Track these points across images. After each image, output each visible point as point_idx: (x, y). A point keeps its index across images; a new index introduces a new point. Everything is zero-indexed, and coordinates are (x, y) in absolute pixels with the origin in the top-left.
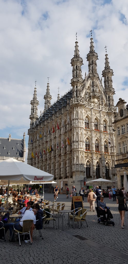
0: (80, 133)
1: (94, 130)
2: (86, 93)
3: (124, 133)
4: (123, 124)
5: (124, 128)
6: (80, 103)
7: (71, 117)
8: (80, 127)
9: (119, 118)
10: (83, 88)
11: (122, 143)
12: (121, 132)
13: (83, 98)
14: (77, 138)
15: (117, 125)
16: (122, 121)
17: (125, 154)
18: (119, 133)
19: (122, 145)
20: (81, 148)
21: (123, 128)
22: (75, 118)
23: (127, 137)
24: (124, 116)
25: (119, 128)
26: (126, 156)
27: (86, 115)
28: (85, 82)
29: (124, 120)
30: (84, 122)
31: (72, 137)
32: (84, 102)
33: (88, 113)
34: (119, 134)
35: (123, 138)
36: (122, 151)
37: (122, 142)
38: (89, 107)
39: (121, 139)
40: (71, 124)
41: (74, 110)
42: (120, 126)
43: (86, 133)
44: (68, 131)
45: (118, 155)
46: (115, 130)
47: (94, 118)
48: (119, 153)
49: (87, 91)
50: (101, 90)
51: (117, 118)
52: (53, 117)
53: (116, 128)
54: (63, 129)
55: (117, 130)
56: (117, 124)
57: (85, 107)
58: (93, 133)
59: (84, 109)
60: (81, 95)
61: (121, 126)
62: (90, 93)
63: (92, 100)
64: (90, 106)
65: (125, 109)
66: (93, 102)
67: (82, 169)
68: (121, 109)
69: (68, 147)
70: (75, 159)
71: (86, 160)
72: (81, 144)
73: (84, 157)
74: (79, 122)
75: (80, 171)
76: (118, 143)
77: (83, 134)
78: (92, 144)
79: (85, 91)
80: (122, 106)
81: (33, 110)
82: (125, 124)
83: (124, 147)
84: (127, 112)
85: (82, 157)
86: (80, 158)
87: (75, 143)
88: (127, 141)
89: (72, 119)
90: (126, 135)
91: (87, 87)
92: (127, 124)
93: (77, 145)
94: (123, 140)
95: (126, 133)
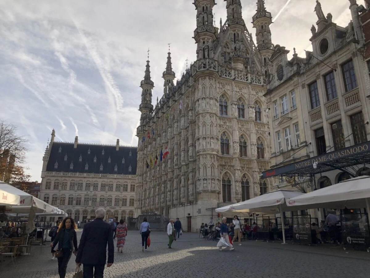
3: (286, 111)
4: (284, 94)
5: (286, 101)
6: (210, 69)
8: (210, 112)
9: (276, 83)
10: (216, 44)
11: (283, 132)
12: (280, 110)
14: (204, 131)
15: (272, 98)
16: (281, 90)
17: (287, 152)
18: (277, 112)
19: (282, 135)
20: (212, 150)
21: (283, 102)
22: (201, 97)
23: (291, 118)
24: (285, 78)
25: (276, 103)
27: (222, 92)
29: (286, 86)
30: (218, 104)
32: (218, 68)
33: (226, 88)
35: (285, 121)
36: (284, 148)
37: (282, 130)
38: (228, 77)
39: (280, 123)
41: (199, 83)
42: (278, 99)
45: (276, 156)
47: (238, 97)
49: (224, 50)
50: (249, 48)
51: (272, 85)
53: (270, 103)
55: (273, 107)
56: (272, 96)
57: (220, 76)
58: (235, 123)
59: (217, 81)
60: (211, 56)
61: (280, 98)
62: (229, 53)
63: (233, 65)
65: (287, 64)
66: (235, 68)
67: (213, 187)
68: (280, 65)
69: (191, 149)
70: (201, 170)
71: (222, 172)
72: (212, 143)
73: (218, 166)
74: (208, 103)
75: (211, 191)
76: (275, 133)
77: (215, 125)
78: (233, 143)
79: (220, 49)
80: (280, 59)
81: (144, 96)
82: (287, 94)
83: (286, 139)
84: (291, 70)
85: (213, 166)
86: (209, 168)
87: (201, 141)
88: (291, 126)
89: (196, 99)
90: (290, 114)
91: (223, 42)
92: (292, 92)
93: (204, 145)
94: (285, 124)
95: (290, 110)
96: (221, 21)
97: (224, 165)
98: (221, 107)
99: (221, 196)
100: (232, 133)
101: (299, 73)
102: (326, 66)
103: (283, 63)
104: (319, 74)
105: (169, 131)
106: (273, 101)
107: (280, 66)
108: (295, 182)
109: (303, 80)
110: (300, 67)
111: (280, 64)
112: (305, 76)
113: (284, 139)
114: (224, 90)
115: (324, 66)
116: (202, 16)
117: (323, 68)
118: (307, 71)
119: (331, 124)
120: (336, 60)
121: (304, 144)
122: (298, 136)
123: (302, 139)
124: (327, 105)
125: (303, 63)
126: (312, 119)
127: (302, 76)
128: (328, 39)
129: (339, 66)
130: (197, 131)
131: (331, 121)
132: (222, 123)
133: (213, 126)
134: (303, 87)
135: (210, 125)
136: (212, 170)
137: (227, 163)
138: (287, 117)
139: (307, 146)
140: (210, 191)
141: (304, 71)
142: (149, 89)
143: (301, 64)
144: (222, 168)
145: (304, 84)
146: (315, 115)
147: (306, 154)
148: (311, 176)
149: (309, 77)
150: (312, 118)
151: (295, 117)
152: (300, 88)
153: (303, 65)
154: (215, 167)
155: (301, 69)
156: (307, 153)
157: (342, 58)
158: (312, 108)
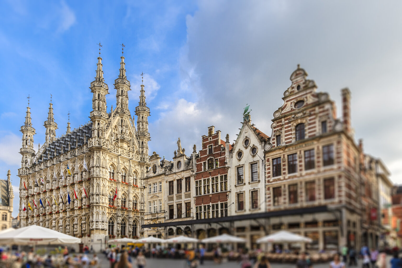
0: (102, 185)
1: (120, 183)
2: (112, 134)
3: (156, 192)
4: (156, 182)
5: (156, 186)
6: (103, 146)
7: (89, 162)
8: (103, 177)
9: (152, 174)
10: (108, 126)
12: (152, 190)
13: (108, 140)
14: (98, 190)
16: (154, 179)
17: (154, 214)
18: (150, 190)
19: (152, 204)
20: (103, 203)
21: (154, 186)
22: (96, 165)
23: (158, 197)
24: (157, 174)
25: (150, 185)
26: (155, 216)
27: (111, 163)
28: (110, 118)
29: (157, 178)
30: (108, 172)
31: (91, 188)
32: (109, 146)
34: (150, 193)
35: (154, 197)
36: (153, 211)
37: (152, 201)
38: (115, 153)
39: (152, 197)
40: (90, 172)
41: (94, 154)
42: (152, 184)
43: (110, 185)
44: (85, 180)
45: (147, 215)
46: (146, 188)
47: (122, 168)
48: (148, 212)
49: (113, 132)
51: (149, 174)
52: (62, 158)
53: (147, 184)
54: (78, 176)
55: (149, 187)
57: (110, 152)
58: (119, 186)
59: (108, 155)
60: (104, 136)
62: (117, 135)
63: (120, 144)
64: (117, 152)
65: (159, 166)
66: (122, 147)
67: (102, 226)
68: (155, 165)
71: (109, 217)
74: (101, 170)
76: (148, 202)
77: (106, 186)
78: (117, 199)
80: (156, 162)
83: (154, 207)
84: (161, 170)
85: (103, 214)
86: (100, 214)
87: (94, 196)
88: (158, 200)
89: (91, 166)
90: (158, 194)
91: (113, 126)
92: (160, 182)
93: (97, 200)
94: (154, 199)
95: (158, 192)
97: (110, 213)
99: (107, 232)
101: (166, 174)
102: (179, 176)
104: (175, 179)
106: (149, 183)
109: (167, 178)
110: (166, 171)
114: (113, 162)
119: (177, 205)
120: (184, 175)
122: (161, 206)
123: (163, 209)
124: (177, 195)
125: (168, 169)
126: (169, 200)
127: (167, 176)
128: (181, 162)
129: (184, 178)
131: (177, 203)
133: (104, 187)
134: (167, 182)
136: (102, 216)
137: (112, 212)
138: (156, 196)
139: (165, 212)
141: (168, 174)
142: (30, 135)
144: (109, 215)
145: (167, 181)
146: (171, 199)
147: (164, 217)
149: (170, 178)
151: (161, 196)
152: (165, 182)
154: (105, 214)
157: (186, 174)
158: (170, 194)
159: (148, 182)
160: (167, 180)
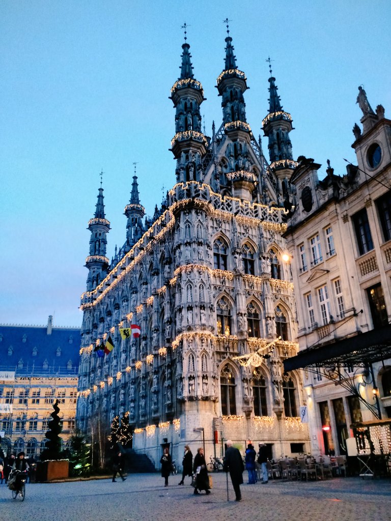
1: (241, 276)
2: (217, 176)
3: (319, 260)
4: (315, 232)
5: (319, 245)
6: (197, 198)
9: (302, 216)
11: (316, 295)
12: (309, 259)
13: (206, 185)
14: (189, 297)
16: (309, 226)
17: (325, 326)
18: (305, 262)
19: (314, 299)
21: (313, 245)
22: (184, 241)
23: (328, 271)
24: (314, 208)
25: (302, 247)
26: (329, 335)
27: (218, 234)
29: (317, 220)
30: (210, 253)
32: (210, 196)
33: (223, 227)
34: (305, 268)
35: (318, 275)
36: (319, 320)
37: (313, 291)
39: (310, 280)
42: (305, 241)
45: (305, 335)
48: (307, 327)
49: (220, 170)
50: (259, 166)
51: (295, 219)
53: (293, 248)
55: (298, 255)
56: (295, 236)
59: (209, 217)
61: (309, 239)
63: (234, 193)
64: (229, 209)
65: (317, 186)
66: (238, 197)
67: (205, 391)
68: (307, 187)
69: (168, 327)
70: (185, 362)
71: (220, 364)
72: (202, 315)
73: (213, 355)
74: (194, 250)
75: (202, 398)
76: (302, 296)
77: (208, 286)
78: (238, 315)
79: (212, 168)
80: (306, 178)
81: (94, 243)
82: (319, 232)
83: (322, 306)
84: (324, 194)
85: (205, 354)
86: (198, 357)
87: (184, 312)
88: (329, 283)
89: (176, 245)
90: (325, 264)
91: (217, 158)
92: (327, 229)
93: (190, 320)
94: (318, 280)
95: (325, 258)
96: (213, 125)
97: (223, 353)
98: (216, 257)
99: (219, 405)
100: (236, 299)
101: (338, 198)
102: (380, 185)
103: (311, 185)
104: (370, 199)
105: (133, 299)
106: (298, 242)
107: (307, 189)
108: (340, 377)
109: (345, 209)
110: (339, 189)
111: (306, 185)
112: (348, 203)
113: (318, 306)
114: (221, 231)
115: (376, 185)
116: (183, 117)
117: (375, 189)
118: (349, 195)
121: (352, 313)
122: (341, 299)
123: (347, 305)
124: (385, 248)
125: (342, 182)
126: (363, 272)
127: (343, 203)
128: (380, 145)
130: (177, 296)
132: (218, 283)
133: (203, 288)
134: (345, 219)
135: (198, 286)
136: (202, 361)
137: (228, 349)
138: (322, 270)
139: (355, 315)
140: (200, 398)
141: (345, 195)
142: (101, 233)
143: (340, 185)
144: (220, 357)
145: (347, 215)
146: (366, 264)
147: (355, 330)
148: (366, 366)
149: (353, 204)
150: (362, 269)
152: (341, 221)
153: (342, 186)
154: (208, 355)
155: (340, 192)
156: (357, 328)
158: (361, 252)
159: (296, 241)
160: (345, 213)
